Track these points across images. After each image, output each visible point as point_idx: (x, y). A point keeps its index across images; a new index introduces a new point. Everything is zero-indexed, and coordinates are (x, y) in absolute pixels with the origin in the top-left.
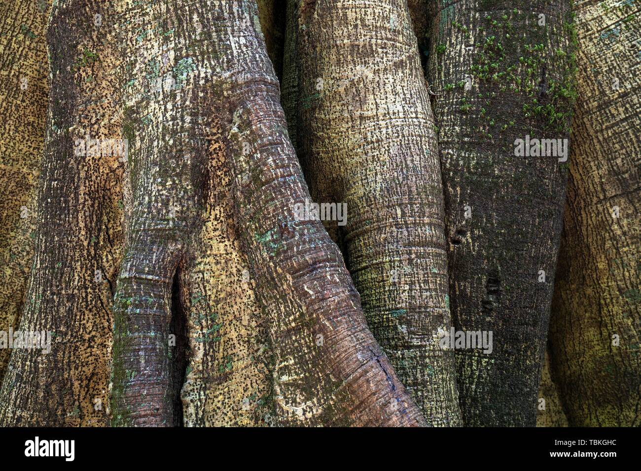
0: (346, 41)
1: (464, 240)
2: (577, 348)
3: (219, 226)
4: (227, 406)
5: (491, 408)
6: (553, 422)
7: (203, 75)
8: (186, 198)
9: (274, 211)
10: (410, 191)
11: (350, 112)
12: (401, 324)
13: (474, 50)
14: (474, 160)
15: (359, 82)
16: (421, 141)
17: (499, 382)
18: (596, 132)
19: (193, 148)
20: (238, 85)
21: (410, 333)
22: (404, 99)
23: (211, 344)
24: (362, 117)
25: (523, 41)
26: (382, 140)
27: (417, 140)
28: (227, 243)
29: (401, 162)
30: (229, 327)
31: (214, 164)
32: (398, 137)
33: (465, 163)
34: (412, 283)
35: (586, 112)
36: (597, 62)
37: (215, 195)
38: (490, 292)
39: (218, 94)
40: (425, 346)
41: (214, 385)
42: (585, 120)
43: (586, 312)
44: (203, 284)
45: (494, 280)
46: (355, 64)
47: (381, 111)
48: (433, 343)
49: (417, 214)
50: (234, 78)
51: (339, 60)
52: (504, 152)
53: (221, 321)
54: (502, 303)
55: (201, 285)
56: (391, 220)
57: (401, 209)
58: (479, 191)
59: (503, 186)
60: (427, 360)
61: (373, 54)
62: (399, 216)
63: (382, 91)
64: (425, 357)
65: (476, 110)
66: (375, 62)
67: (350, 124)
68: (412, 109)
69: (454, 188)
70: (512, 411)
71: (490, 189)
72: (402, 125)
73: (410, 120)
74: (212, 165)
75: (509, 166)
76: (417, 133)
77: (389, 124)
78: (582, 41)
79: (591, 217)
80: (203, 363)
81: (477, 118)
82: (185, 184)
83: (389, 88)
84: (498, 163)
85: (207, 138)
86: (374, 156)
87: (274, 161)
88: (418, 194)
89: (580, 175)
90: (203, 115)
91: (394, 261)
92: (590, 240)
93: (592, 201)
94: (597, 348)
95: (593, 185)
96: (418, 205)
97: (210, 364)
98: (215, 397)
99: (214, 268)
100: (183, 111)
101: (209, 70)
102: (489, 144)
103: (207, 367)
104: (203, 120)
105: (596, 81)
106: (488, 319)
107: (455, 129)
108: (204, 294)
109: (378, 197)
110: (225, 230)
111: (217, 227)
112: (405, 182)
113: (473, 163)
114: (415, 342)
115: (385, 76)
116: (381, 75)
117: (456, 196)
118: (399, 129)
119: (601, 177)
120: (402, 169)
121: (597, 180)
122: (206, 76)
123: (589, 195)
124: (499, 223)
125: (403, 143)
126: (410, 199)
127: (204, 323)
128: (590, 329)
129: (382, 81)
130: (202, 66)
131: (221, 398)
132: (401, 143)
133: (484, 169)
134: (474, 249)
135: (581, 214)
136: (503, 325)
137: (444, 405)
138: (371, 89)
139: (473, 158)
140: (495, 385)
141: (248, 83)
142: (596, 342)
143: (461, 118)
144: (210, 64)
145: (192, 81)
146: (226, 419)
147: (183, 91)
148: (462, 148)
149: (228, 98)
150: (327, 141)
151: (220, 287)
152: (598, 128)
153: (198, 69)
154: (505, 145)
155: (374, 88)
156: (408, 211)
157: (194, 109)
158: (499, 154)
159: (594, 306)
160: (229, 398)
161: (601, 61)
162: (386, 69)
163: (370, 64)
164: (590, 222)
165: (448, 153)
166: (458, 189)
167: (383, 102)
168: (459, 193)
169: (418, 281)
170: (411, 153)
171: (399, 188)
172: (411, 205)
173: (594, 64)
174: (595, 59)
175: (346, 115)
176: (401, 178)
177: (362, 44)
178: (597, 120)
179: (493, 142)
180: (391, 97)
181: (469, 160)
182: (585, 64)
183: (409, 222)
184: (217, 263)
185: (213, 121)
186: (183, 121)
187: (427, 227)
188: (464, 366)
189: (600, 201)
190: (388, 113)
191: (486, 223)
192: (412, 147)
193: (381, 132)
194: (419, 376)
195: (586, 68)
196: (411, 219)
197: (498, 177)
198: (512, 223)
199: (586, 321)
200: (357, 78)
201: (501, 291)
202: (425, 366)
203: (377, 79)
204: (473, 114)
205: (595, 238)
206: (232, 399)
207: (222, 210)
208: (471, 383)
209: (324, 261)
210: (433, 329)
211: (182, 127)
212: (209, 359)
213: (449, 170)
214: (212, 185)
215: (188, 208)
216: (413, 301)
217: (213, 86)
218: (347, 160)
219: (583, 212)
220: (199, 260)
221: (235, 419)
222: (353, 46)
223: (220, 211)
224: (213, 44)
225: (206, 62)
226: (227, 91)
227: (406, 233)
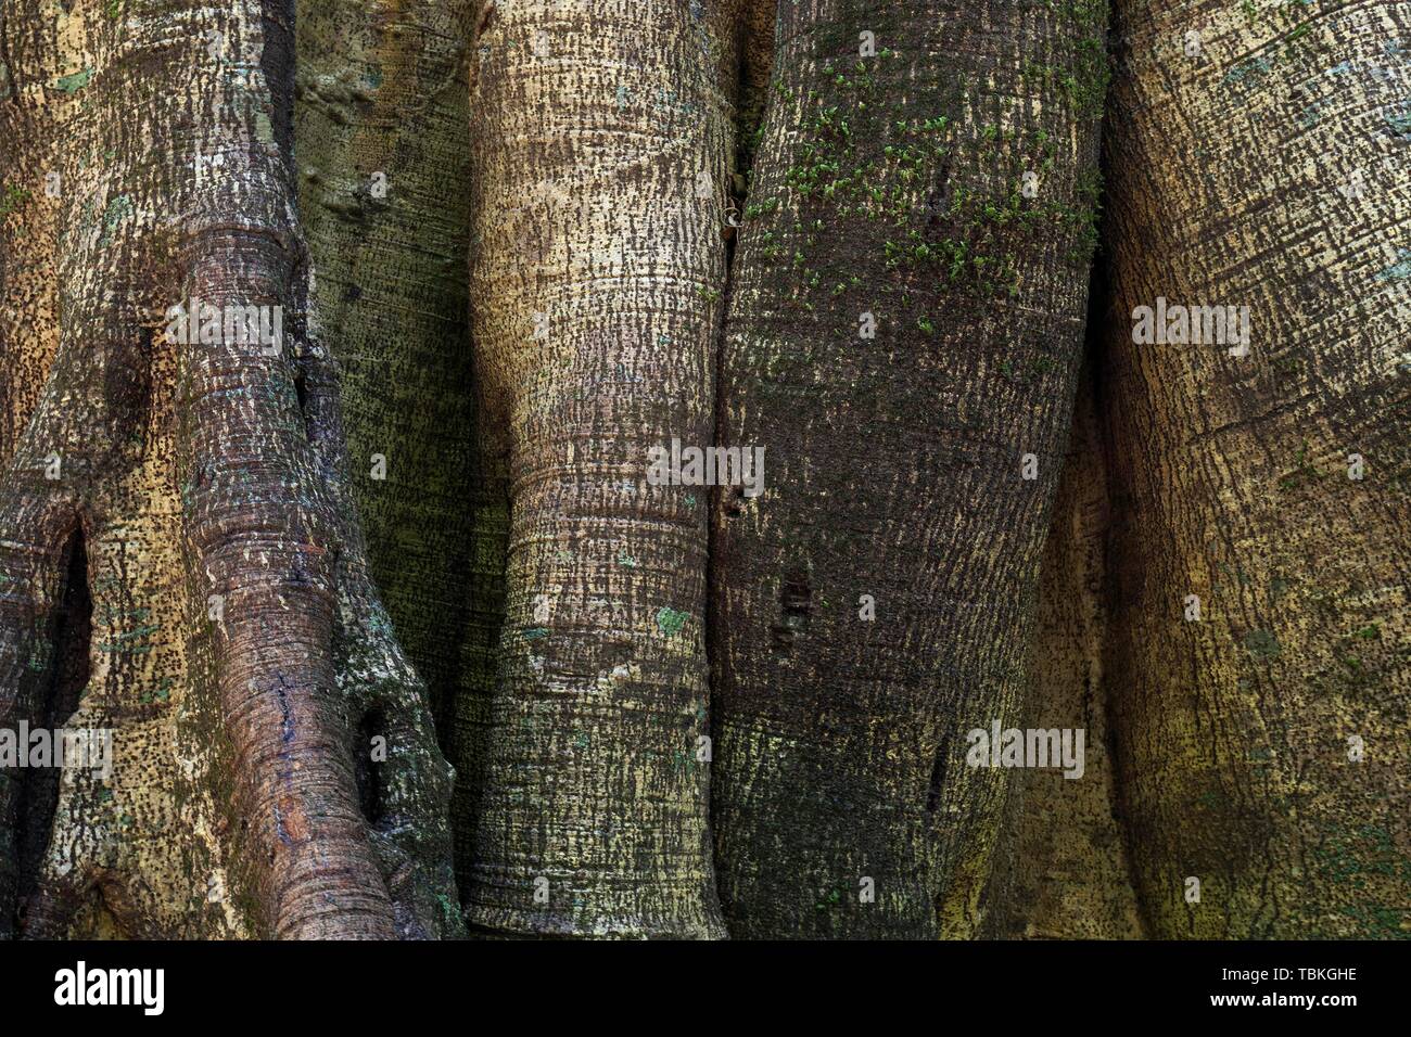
0: (520, 137)
1: (743, 508)
2: (1154, 751)
3: (163, 469)
4: (150, 757)
5: (776, 831)
6: (1105, 902)
7: (140, 222)
8: (91, 422)
9: (197, 445)
10: (599, 414)
11: (521, 267)
12: (536, 654)
13: (798, 137)
14: (775, 354)
15: (539, 211)
16: (649, 320)
17: (804, 785)
18: (1195, 288)
19: (111, 343)
20: (189, 236)
21: (548, 670)
22: (632, 241)
23: (125, 657)
24: (541, 278)
25: (898, 114)
26: (570, 319)
27: (638, 319)
28: (174, 496)
29: (596, 359)
30: (171, 633)
31: (162, 367)
32: (598, 313)
33: (757, 361)
34: (569, 583)
35: (1177, 246)
36: (1209, 135)
37: (160, 418)
38: (790, 611)
39: (160, 253)
40: (576, 696)
41: (127, 722)
42: (1174, 262)
43: (1171, 674)
44: (121, 561)
45: (797, 587)
46: (535, 178)
47: (577, 264)
48: (595, 692)
49: (607, 457)
50: (184, 227)
51: (509, 173)
52: (838, 338)
53: (156, 621)
54: (814, 634)
55: (116, 562)
56: (556, 466)
57: (576, 446)
58: (780, 414)
59: (829, 406)
60: (577, 722)
61: (571, 157)
62: (570, 459)
63: (584, 227)
64: (573, 716)
65: (789, 257)
66: (576, 172)
67: (521, 290)
68: (645, 259)
69: (737, 409)
70: (828, 843)
71: (802, 411)
72: (613, 290)
73: (633, 280)
74: (158, 370)
75: (845, 365)
76: (641, 305)
77: (587, 289)
78: (1183, 90)
79: (1178, 472)
80: (108, 683)
81: (789, 271)
82: (92, 400)
83: (599, 220)
84: (823, 360)
85: (144, 325)
86: (552, 349)
87: (212, 364)
88: (617, 419)
89: (1161, 381)
90: (136, 288)
91: (545, 541)
92: (1176, 521)
93: (1180, 438)
94: (1191, 752)
95: (1183, 403)
96: (612, 440)
97: (121, 687)
98: (129, 740)
99: (151, 535)
100: (104, 282)
101: (152, 214)
102: (808, 323)
103: (114, 692)
104: (136, 296)
105: (1202, 176)
106: (783, 662)
107: (752, 294)
108: (120, 575)
109: (544, 423)
110: (172, 475)
111: (161, 470)
112: (591, 398)
113: (774, 359)
114: (556, 688)
115: (595, 199)
116: (586, 198)
117: (737, 424)
118: (604, 297)
119: (1200, 387)
120: (593, 374)
121: (1191, 392)
122: (146, 224)
123: (1175, 424)
124: (816, 478)
125: (606, 324)
126: (596, 428)
127: (116, 623)
128: (1178, 713)
129: (586, 208)
130: (142, 209)
131: (142, 742)
132: (602, 324)
133: (793, 372)
134: (760, 526)
135: (1159, 466)
136: (817, 675)
137: (602, 804)
138: (561, 224)
139: (775, 350)
140: (792, 790)
141: (203, 234)
142: (1188, 741)
143: (764, 271)
144: (155, 203)
145: (123, 232)
146: (145, 776)
147: (109, 249)
148: (759, 332)
149: (175, 258)
150: (488, 321)
151: (159, 567)
152: (1198, 280)
153: (134, 213)
154: (839, 326)
155: (568, 222)
156: (587, 451)
157: (121, 278)
158: (827, 342)
159: (1185, 663)
160: (157, 744)
161: (1220, 131)
162: (597, 185)
163: (566, 178)
164: (1176, 483)
165: (736, 341)
166: (743, 410)
167: (585, 246)
168: (743, 417)
169: (583, 578)
170: (620, 343)
171: (579, 408)
172: (597, 439)
173: (1203, 139)
174: (1207, 128)
175: (514, 273)
176: (586, 390)
177: (550, 140)
178: (1197, 263)
179: (816, 318)
180: (601, 237)
181: (767, 354)
182: (1184, 139)
183: (585, 471)
184: (158, 528)
185: (156, 296)
186: (101, 299)
187: (626, 481)
188: (734, 748)
189: (1195, 439)
190: (591, 269)
191: (789, 477)
192: (625, 331)
193: (569, 304)
194: (553, 747)
195: (1186, 148)
196: (590, 465)
197: (822, 387)
198: (845, 478)
199: (1172, 694)
200: (536, 203)
201: (812, 609)
202: (571, 731)
203: (577, 204)
204: (783, 264)
205: (1185, 518)
206: (162, 747)
207: (170, 442)
208: (744, 781)
209: (250, 529)
210: (602, 667)
211: (98, 308)
212: (120, 678)
213: (732, 374)
214: (156, 401)
215: (93, 439)
216: (565, 615)
217: (154, 240)
218: (514, 355)
219: (1162, 462)
220: (119, 521)
221: (161, 777)
222: (533, 145)
223: (167, 445)
224: (164, 169)
225: (149, 200)
226: (173, 247)
227: (575, 491)
